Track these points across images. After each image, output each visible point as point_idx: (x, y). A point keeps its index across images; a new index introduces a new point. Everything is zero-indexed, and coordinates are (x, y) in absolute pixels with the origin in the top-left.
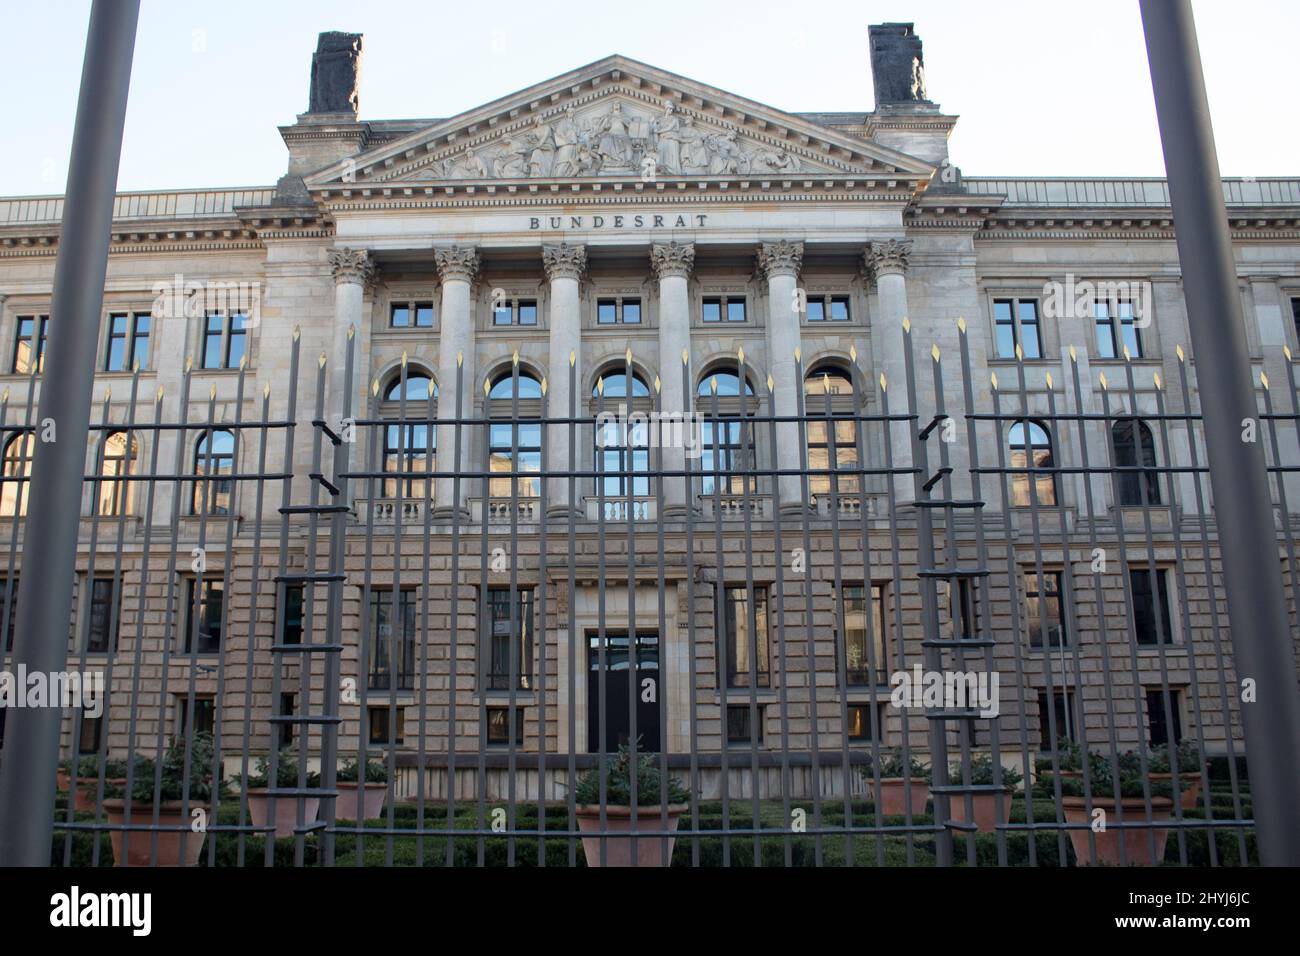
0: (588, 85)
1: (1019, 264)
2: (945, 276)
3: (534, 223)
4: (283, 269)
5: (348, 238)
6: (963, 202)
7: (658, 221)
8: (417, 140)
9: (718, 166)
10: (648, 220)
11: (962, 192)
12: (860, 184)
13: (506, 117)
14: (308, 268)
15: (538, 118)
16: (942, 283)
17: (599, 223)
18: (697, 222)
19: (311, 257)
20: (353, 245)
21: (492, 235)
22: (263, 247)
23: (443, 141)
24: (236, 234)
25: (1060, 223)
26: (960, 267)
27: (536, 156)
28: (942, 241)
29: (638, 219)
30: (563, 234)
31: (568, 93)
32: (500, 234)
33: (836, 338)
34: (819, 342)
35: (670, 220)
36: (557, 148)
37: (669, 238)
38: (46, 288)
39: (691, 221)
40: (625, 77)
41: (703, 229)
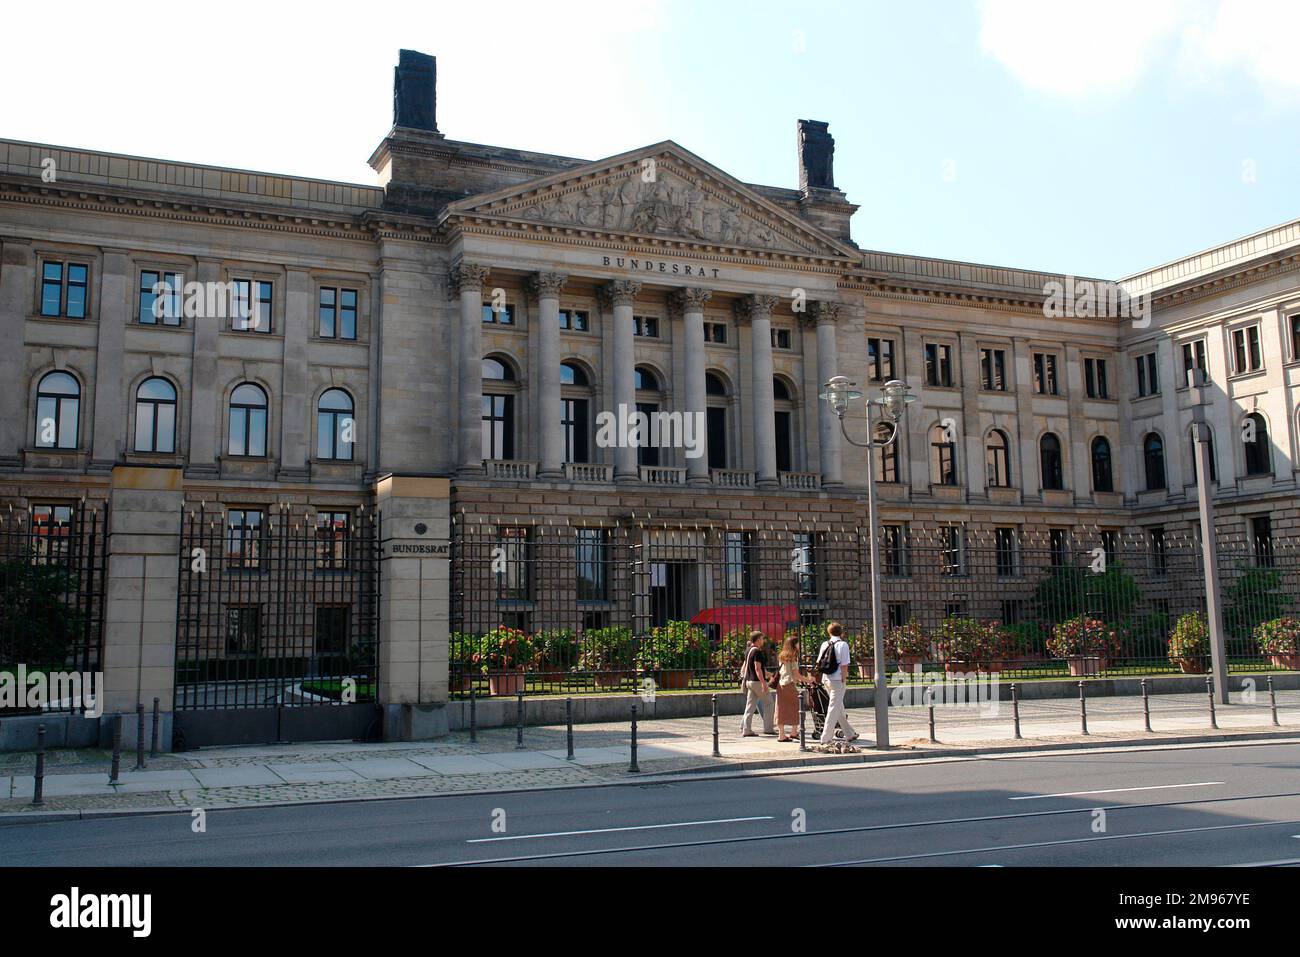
1: (887, 315)
2: (847, 322)
3: (606, 260)
4: (399, 264)
5: (475, 254)
7: (688, 270)
8: (531, 187)
9: (730, 235)
10: (682, 268)
12: (819, 261)
14: (420, 267)
15: (613, 181)
17: (649, 265)
18: (712, 274)
19: (420, 257)
20: (477, 259)
21: (578, 266)
22: (379, 246)
24: (355, 227)
25: (915, 291)
26: (857, 317)
27: (610, 209)
29: (675, 268)
30: (625, 271)
32: (584, 266)
33: (781, 361)
35: (695, 270)
36: (623, 205)
37: (694, 283)
38: (173, 248)
39: (709, 273)
40: (674, 158)
41: (715, 279)
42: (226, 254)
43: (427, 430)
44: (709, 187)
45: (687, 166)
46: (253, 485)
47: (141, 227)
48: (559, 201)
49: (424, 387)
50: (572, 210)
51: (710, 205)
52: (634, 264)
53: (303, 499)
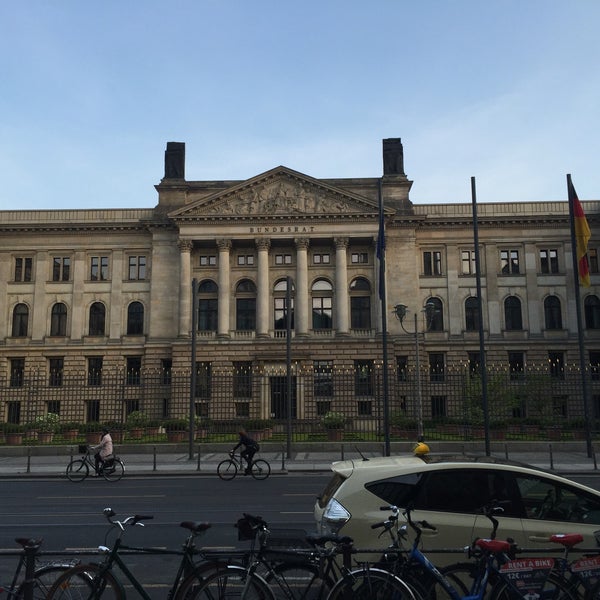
0: (271, 177)
1: (434, 239)
2: (403, 245)
3: (252, 230)
4: (159, 243)
6: (411, 218)
7: (296, 229)
8: (208, 200)
9: (319, 209)
10: (293, 229)
11: (411, 213)
12: (369, 216)
14: (169, 243)
15: (253, 190)
16: (403, 248)
17: (275, 229)
18: (310, 230)
19: (169, 238)
20: (186, 237)
21: (236, 234)
22: (151, 235)
24: (140, 228)
25: (449, 223)
26: (409, 242)
28: (403, 232)
29: (289, 229)
30: (262, 234)
31: (264, 180)
32: (239, 234)
33: (362, 270)
34: (355, 271)
35: (300, 229)
36: (260, 201)
37: (300, 236)
38: (65, 247)
39: (308, 230)
40: (285, 174)
41: (312, 232)
42: (87, 247)
43: (171, 319)
44: (306, 186)
45: (292, 177)
46: (96, 348)
47: (52, 240)
49: (171, 299)
51: (308, 195)
52: (267, 230)
53: (118, 353)
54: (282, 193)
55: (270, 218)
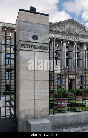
0: (69, 22)
3: (62, 36)
7: (74, 38)
13: (60, 24)
15: (63, 24)
21: (58, 37)
23: (54, 25)
27: (63, 29)
29: (73, 38)
31: (67, 22)
36: (65, 28)
37: (76, 40)
39: (78, 39)
40: (73, 21)
41: (78, 40)
44: (78, 26)
45: (75, 23)
48: (55, 27)
50: (57, 29)
51: (78, 29)
52: (66, 37)
54: (71, 27)
55: (69, 34)
